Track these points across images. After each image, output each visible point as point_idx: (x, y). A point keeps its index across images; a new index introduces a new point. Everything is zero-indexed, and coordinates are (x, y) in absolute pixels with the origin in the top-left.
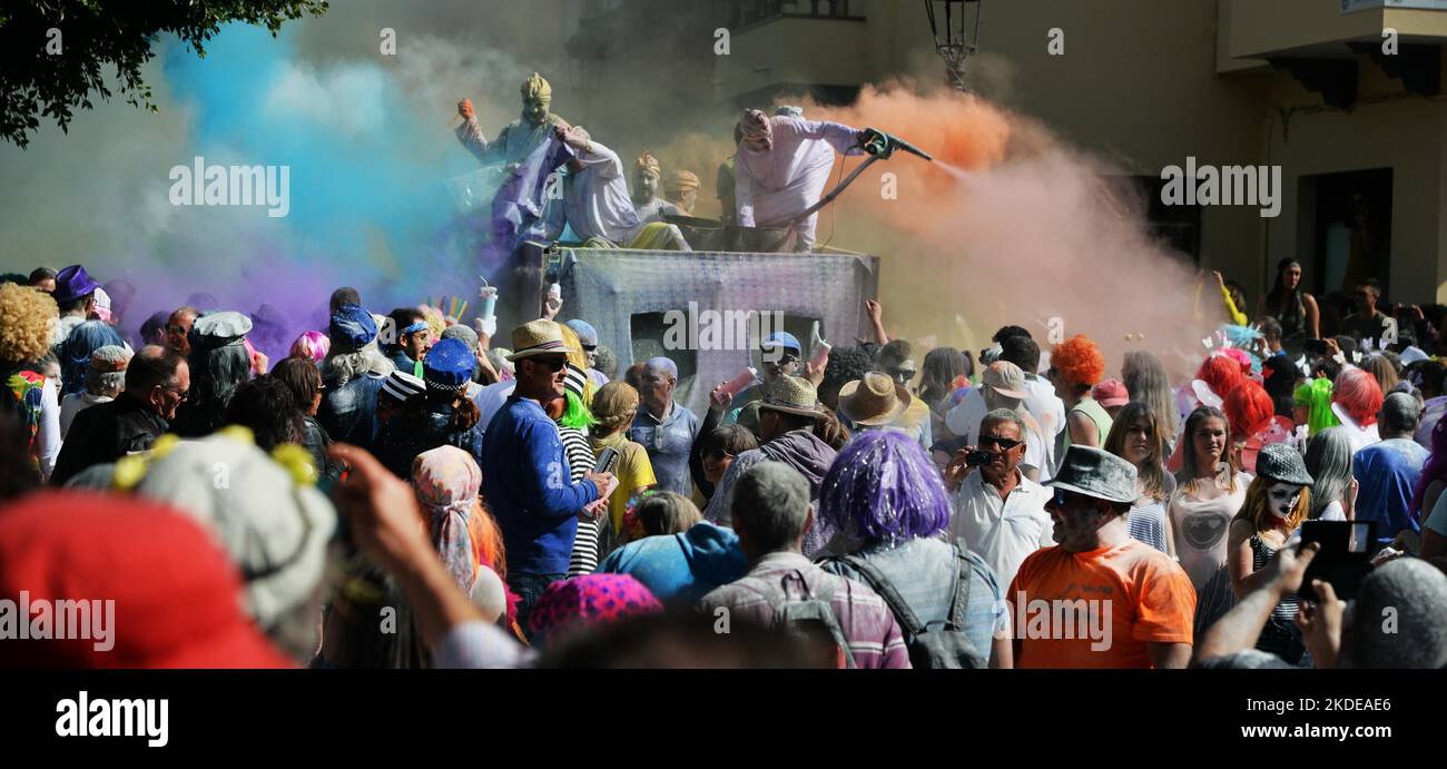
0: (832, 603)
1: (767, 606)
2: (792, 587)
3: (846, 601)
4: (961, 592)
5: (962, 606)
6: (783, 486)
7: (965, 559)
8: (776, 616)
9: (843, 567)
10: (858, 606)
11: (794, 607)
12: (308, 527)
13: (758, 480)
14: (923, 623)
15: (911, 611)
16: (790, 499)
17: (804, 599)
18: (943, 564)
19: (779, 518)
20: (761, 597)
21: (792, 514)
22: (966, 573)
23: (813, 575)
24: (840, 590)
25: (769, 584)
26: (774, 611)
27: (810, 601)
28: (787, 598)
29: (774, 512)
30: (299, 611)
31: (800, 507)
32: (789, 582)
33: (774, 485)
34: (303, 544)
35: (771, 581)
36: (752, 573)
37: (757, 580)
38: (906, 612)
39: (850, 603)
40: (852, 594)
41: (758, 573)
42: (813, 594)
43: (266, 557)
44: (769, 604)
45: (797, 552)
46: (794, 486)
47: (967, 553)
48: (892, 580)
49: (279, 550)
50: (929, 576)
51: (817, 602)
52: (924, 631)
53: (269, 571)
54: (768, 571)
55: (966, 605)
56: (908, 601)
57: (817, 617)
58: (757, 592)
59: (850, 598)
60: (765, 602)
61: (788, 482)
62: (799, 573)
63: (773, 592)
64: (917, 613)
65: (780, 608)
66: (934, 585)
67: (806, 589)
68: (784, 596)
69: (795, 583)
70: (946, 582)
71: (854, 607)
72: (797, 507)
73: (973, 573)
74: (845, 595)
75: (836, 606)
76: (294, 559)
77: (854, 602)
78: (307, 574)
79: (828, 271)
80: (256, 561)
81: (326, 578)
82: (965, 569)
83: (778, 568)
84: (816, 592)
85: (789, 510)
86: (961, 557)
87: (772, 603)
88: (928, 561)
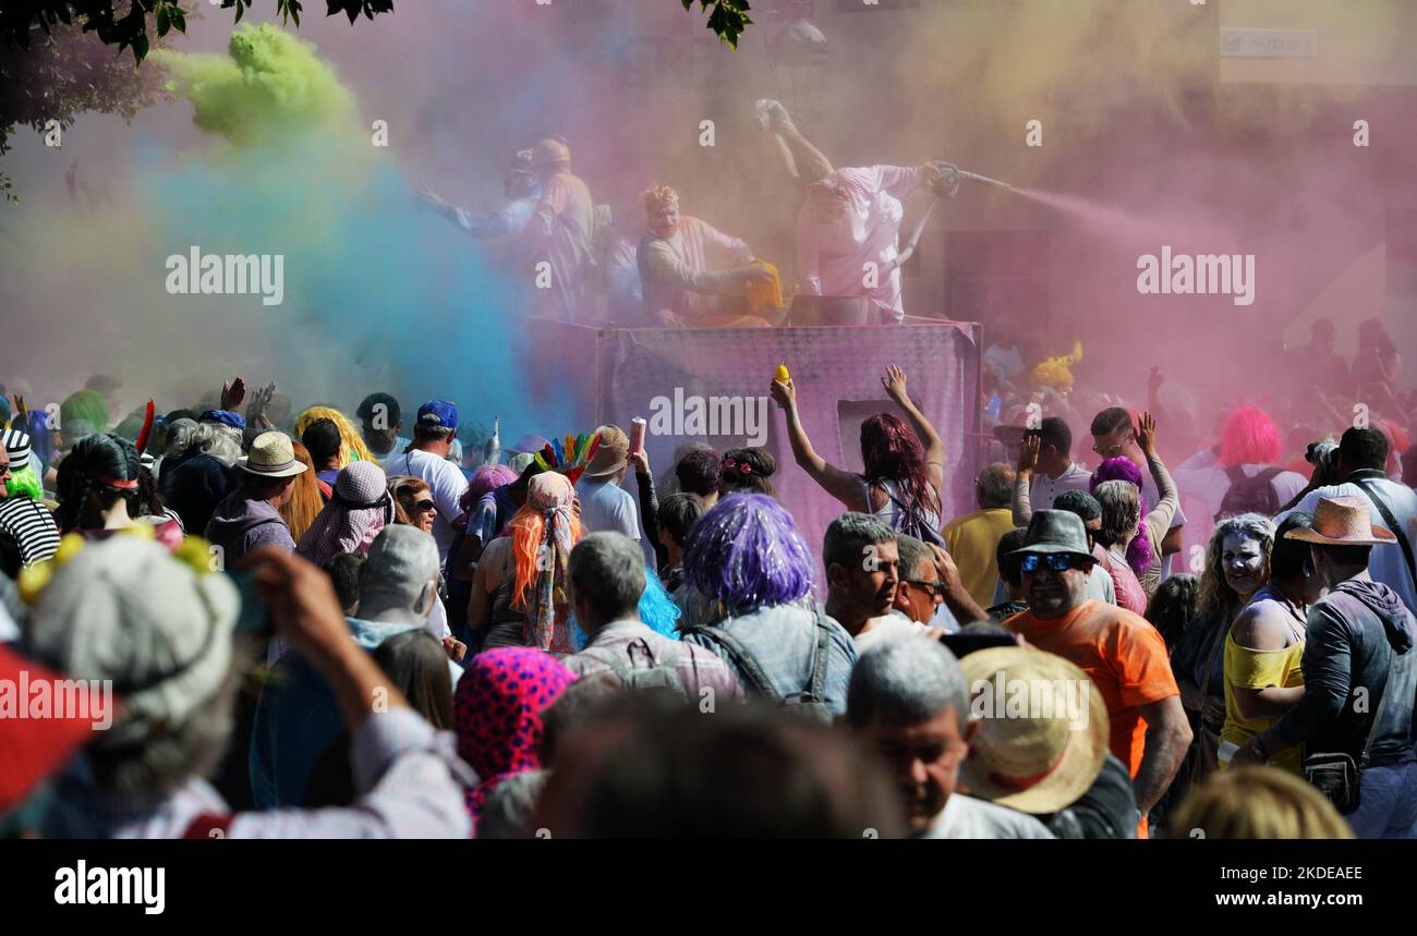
0: (678, 669)
1: (615, 676)
2: (637, 654)
3: (691, 665)
4: (819, 661)
5: (821, 675)
6: (623, 553)
7: (823, 627)
8: (625, 685)
9: (703, 639)
10: (702, 670)
11: (642, 676)
12: (213, 618)
13: (599, 550)
14: (783, 696)
15: (770, 683)
16: (632, 565)
17: (651, 666)
18: (802, 633)
19: (625, 584)
20: (607, 667)
21: (636, 581)
22: (823, 642)
23: (658, 643)
24: (684, 656)
25: (614, 653)
26: (623, 680)
27: (655, 669)
28: (634, 667)
29: (619, 580)
30: (209, 704)
31: (641, 572)
32: (634, 651)
33: (616, 554)
34: (209, 638)
35: (615, 650)
36: (596, 643)
37: (602, 650)
38: (765, 685)
39: (695, 668)
40: (696, 659)
41: (602, 642)
42: (658, 661)
43: (173, 657)
44: (616, 673)
45: (638, 622)
46: (633, 552)
47: (826, 622)
48: (753, 650)
49: (185, 648)
50: (788, 645)
51: (661, 668)
53: (178, 670)
54: (611, 640)
55: (825, 675)
56: (767, 671)
57: (664, 684)
58: (604, 662)
59: (694, 663)
60: (613, 672)
61: (627, 549)
62: (642, 641)
63: (619, 662)
64: (776, 683)
65: (628, 677)
66: (792, 654)
67: (649, 654)
68: (630, 665)
69: (640, 650)
70: (803, 651)
71: (698, 672)
73: (832, 641)
74: (689, 660)
75: (682, 671)
76: (200, 656)
77: (698, 666)
78: (214, 669)
79: (924, 344)
80: (164, 662)
81: (233, 666)
82: (823, 638)
83: (623, 637)
84: (661, 659)
85: (633, 577)
86: (819, 625)
87: (620, 673)
88: (787, 630)
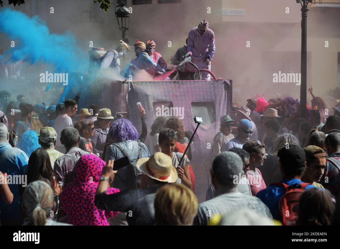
4: (140, 153)
5: (141, 156)
6: (70, 132)
7: (140, 145)
14: (132, 160)
16: (72, 135)
22: (140, 149)
23: (82, 152)
25: (72, 155)
31: (75, 136)
32: (77, 154)
37: (70, 154)
41: (70, 152)
45: (77, 147)
52: (132, 162)
54: (72, 152)
58: (70, 157)
60: (72, 159)
62: (79, 152)
63: (74, 157)
65: (76, 160)
67: (81, 155)
68: (76, 157)
72: (74, 137)
83: (74, 151)
87: (74, 160)
